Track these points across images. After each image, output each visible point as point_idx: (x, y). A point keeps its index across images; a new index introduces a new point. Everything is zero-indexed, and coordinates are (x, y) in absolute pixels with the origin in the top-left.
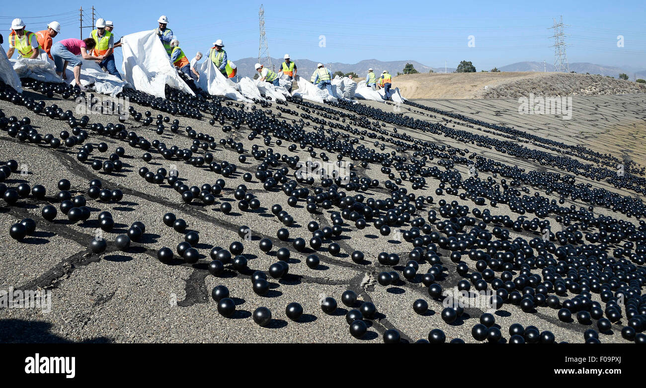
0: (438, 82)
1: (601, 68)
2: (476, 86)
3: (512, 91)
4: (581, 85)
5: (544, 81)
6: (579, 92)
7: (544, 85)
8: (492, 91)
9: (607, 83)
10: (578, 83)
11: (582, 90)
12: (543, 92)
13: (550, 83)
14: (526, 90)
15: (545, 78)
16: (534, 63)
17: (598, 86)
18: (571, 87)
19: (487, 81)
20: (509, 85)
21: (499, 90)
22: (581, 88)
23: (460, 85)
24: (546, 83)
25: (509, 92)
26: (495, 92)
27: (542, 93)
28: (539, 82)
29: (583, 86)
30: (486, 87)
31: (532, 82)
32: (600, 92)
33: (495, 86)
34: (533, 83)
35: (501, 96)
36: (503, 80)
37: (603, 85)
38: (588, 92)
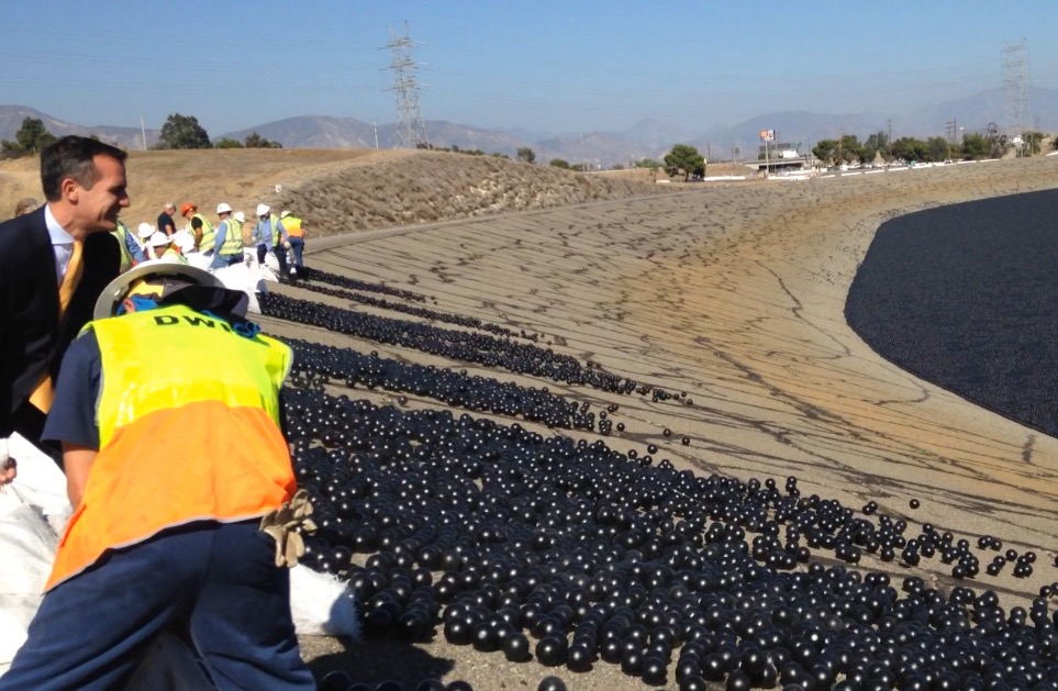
0: (151, 175)
1: (470, 133)
2: (250, 184)
3: (337, 197)
4: (468, 180)
5: (397, 171)
6: (465, 192)
7: (398, 181)
8: (293, 197)
9: (516, 173)
10: (462, 174)
11: (472, 188)
12: (398, 195)
13: (408, 176)
14: (365, 193)
15: (397, 165)
16: (327, 119)
17: (500, 180)
18: (450, 184)
19: (274, 172)
20: (326, 182)
21: (307, 195)
22: (469, 184)
23: (211, 183)
24: (401, 176)
25: (329, 197)
26: (303, 202)
27: (397, 199)
28: (387, 174)
29: (472, 181)
30: (278, 188)
31: (373, 174)
32: (506, 192)
33: (297, 185)
34: (376, 177)
35: (316, 209)
36: (309, 168)
37: (510, 177)
38: (483, 192)
